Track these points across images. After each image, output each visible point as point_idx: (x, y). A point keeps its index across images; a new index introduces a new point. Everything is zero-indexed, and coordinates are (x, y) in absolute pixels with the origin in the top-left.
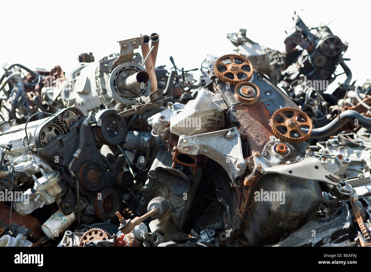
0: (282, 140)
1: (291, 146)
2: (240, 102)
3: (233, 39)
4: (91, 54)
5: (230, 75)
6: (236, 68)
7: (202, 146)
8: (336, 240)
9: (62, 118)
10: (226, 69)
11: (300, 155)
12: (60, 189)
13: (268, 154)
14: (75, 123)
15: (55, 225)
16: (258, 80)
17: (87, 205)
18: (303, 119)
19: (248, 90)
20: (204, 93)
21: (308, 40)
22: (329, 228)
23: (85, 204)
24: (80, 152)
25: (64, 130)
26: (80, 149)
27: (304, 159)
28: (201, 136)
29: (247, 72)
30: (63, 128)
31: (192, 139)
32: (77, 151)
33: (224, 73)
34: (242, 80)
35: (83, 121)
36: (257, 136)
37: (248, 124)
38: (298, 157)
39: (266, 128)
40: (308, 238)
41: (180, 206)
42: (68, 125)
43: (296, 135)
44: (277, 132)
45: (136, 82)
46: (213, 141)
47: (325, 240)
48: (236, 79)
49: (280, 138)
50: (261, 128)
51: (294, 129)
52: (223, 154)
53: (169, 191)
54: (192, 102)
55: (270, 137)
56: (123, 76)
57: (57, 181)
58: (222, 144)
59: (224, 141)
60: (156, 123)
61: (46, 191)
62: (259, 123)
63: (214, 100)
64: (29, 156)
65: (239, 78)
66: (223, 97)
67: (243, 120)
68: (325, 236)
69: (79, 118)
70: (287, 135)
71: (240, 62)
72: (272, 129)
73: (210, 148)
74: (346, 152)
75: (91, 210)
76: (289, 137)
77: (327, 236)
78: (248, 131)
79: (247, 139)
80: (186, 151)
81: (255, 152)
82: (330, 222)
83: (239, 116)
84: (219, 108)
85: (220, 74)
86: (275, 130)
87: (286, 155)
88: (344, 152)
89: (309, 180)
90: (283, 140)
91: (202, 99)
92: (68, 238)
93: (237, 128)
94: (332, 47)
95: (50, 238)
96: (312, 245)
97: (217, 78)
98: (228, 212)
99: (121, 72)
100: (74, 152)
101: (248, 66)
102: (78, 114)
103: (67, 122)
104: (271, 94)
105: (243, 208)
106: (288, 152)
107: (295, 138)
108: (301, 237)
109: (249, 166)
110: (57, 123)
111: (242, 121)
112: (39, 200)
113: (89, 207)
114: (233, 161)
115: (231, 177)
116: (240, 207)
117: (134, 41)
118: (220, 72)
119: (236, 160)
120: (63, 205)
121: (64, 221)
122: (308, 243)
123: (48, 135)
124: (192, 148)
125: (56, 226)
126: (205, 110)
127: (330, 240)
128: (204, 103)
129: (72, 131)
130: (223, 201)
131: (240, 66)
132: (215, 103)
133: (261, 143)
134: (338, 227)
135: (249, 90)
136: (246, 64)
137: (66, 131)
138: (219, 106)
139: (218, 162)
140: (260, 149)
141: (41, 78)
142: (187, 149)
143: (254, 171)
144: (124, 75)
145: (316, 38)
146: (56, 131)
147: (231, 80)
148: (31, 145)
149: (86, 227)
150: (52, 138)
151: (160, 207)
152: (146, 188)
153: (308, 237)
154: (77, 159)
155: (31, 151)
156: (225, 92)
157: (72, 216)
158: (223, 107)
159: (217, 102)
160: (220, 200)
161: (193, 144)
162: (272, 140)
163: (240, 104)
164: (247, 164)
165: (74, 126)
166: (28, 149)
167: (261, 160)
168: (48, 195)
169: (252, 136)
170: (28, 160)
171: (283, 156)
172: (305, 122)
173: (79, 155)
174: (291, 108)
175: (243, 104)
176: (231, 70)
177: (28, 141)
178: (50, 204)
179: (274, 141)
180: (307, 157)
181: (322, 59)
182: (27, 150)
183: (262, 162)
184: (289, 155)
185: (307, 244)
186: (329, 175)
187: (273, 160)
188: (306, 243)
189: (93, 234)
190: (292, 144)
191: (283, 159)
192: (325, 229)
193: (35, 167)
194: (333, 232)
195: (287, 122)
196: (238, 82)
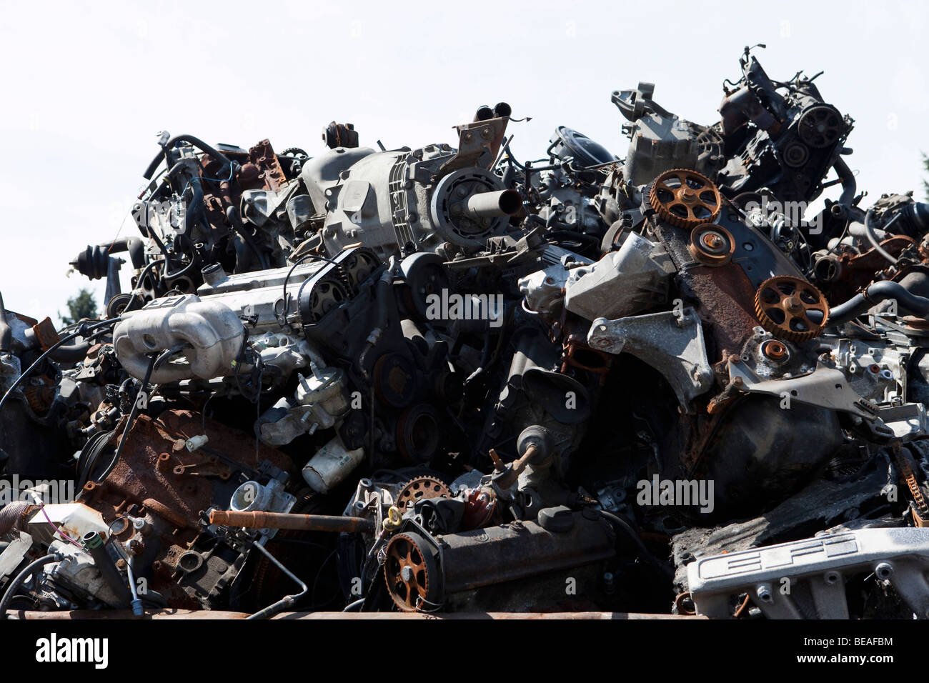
0: (776, 334)
1: (792, 347)
2: (698, 261)
3: (625, 104)
4: (351, 126)
5: (680, 210)
6: (691, 196)
7: (631, 338)
8: (868, 514)
9: (346, 269)
10: (673, 198)
11: (806, 363)
12: (345, 401)
13: (751, 359)
14: (368, 278)
15: (329, 468)
16: (730, 220)
17: (383, 434)
18: (810, 297)
19: (715, 239)
20: (637, 242)
21: (771, 110)
22: (855, 494)
23: (380, 431)
24: (380, 334)
25: (349, 292)
26: (379, 327)
27: (814, 370)
28: (631, 321)
29: (711, 206)
30: (347, 287)
31: (616, 325)
32: (374, 332)
33: (669, 205)
34: (703, 220)
35: (381, 275)
36: (732, 326)
37: (714, 303)
38: (804, 367)
39: (745, 310)
40: (817, 508)
41: (562, 443)
42: (355, 281)
43: (799, 326)
44: (767, 320)
45: (497, 210)
46: (652, 331)
47: (848, 512)
48: (691, 217)
49: (772, 330)
50: (738, 311)
51: (797, 315)
52: (670, 355)
53: (545, 413)
54: (612, 257)
55: (754, 329)
56: (460, 193)
57: (341, 386)
58: (669, 337)
59: (671, 332)
60: (535, 288)
61: (320, 404)
62: (733, 301)
63: (651, 256)
64: (280, 337)
65: (697, 215)
66: (668, 249)
67: (706, 294)
68: (849, 507)
69: (373, 269)
70: (786, 326)
71: (696, 184)
72: (758, 315)
73: (647, 343)
74: (853, 350)
75: (390, 443)
76: (789, 331)
77: (853, 507)
78: (714, 316)
79: (713, 329)
80: (603, 347)
81: (732, 354)
82: (855, 484)
83: (697, 287)
84: (661, 269)
85: (662, 207)
86: (764, 316)
87: (784, 363)
88: (848, 350)
89: (823, 408)
90: (778, 334)
91: (632, 253)
92: (366, 492)
93: (694, 307)
94: (821, 128)
95: (318, 490)
96: (826, 522)
97: (655, 213)
98: (656, 457)
99: (456, 184)
100: (368, 334)
101: (713, 194)
102: (372, 261)
103: (354, 276)
104: (753, 248)
105: (695, 452)
106: (786, 355)
107: (799, 333)
108: (804, 506)
109: (718, 378)
110: (334, 276)
111: (703, 297)
112: (308, 421)
113: (386, 436)
114: (689, 368)
115: (681, 397)
116: (690, 449)
117: (485, 128)
118: (661, 202)
119: (696, 368)
120: (347, 432)
121: (346, 460)
122: (818, 518)
123: (322, 299)
124: (614, 341)
125: (332, 470)
126: (637, 272)
127: (857, 513)
128: (636, 261)
129: (363, 294)
130: (647, 438)
131: (698, 193)
132: (654, 261)
133: (738, 339)
134: (871, 492)
135: (717, 240)
136: (709, 189)
137: (352, 292)
138: (661, 267)
139: (658, 368)
140: (736, 349)
141: (234, 166)
142: (604, 343)
143: (728, 387)
144: (463, 192)
145: (787, 106)
146: (335, 292)
147: (684, 219)
148: (290, 316)
149: (390, 474)
150: (330, 305)
151: (543, 444)
152: (502, 408)
153: (815, 506)
154: (373, 346)
155: (289, 328)
156: (670, 240)
157: (360, 452)
158: (667, 268)
159: (657, 259)
160: (641, 435)
161: (617, 334)
162: (758, 335)
163: (699, 263)
164: (715, 376)
165: (366, 283)
166: (284, 323)
167: (742, 370)
168: (324, 413)
169: (721, 324)
170: (278, 344)
171: (779, 364)
172: (814, 303)
173: (378, 339)
174: (792, 277)
175: (703, 264)
176: (683, 200)
177: (285, 309)
178: (327, 427)
179: (761, 337)
180: (820, 367)
181: (799, 153)
182: (282, 327)
183: (743, 374)
184: (788, 362)
185: (815, 519)
186: (861, 401)
187: (761, 370)
188: (814, 517)
189: (422, 487)
190: (792, 342)
191: (778, 369)
192: (847, 494)
193: (295, 358)
194: (863, 500)
195: (785, 302)
196: (696, 223)
